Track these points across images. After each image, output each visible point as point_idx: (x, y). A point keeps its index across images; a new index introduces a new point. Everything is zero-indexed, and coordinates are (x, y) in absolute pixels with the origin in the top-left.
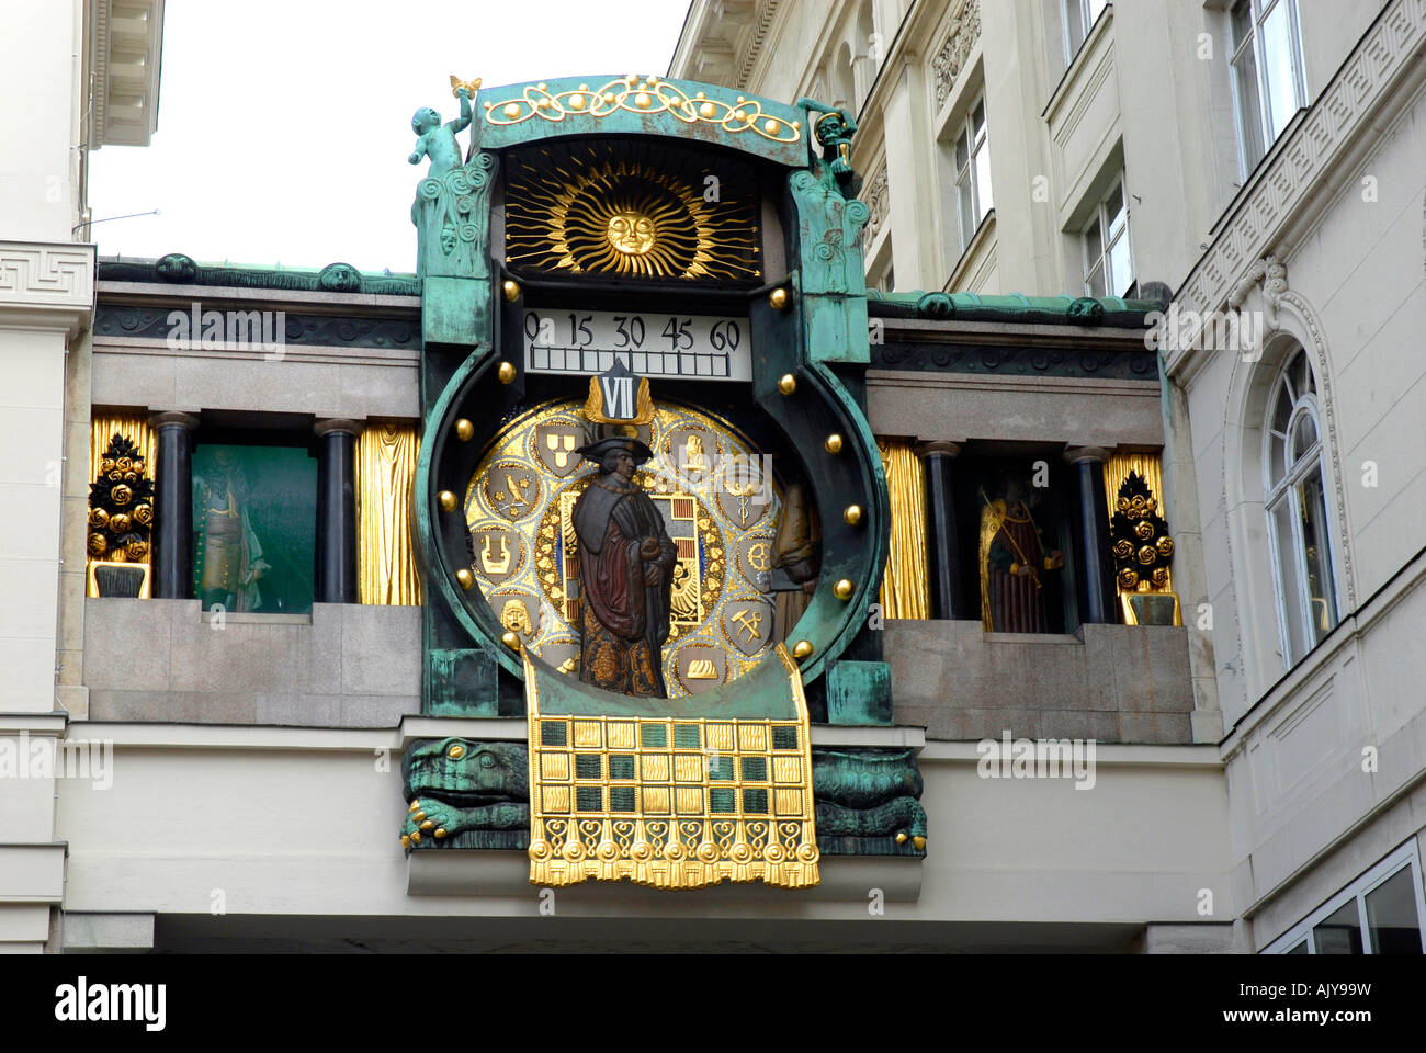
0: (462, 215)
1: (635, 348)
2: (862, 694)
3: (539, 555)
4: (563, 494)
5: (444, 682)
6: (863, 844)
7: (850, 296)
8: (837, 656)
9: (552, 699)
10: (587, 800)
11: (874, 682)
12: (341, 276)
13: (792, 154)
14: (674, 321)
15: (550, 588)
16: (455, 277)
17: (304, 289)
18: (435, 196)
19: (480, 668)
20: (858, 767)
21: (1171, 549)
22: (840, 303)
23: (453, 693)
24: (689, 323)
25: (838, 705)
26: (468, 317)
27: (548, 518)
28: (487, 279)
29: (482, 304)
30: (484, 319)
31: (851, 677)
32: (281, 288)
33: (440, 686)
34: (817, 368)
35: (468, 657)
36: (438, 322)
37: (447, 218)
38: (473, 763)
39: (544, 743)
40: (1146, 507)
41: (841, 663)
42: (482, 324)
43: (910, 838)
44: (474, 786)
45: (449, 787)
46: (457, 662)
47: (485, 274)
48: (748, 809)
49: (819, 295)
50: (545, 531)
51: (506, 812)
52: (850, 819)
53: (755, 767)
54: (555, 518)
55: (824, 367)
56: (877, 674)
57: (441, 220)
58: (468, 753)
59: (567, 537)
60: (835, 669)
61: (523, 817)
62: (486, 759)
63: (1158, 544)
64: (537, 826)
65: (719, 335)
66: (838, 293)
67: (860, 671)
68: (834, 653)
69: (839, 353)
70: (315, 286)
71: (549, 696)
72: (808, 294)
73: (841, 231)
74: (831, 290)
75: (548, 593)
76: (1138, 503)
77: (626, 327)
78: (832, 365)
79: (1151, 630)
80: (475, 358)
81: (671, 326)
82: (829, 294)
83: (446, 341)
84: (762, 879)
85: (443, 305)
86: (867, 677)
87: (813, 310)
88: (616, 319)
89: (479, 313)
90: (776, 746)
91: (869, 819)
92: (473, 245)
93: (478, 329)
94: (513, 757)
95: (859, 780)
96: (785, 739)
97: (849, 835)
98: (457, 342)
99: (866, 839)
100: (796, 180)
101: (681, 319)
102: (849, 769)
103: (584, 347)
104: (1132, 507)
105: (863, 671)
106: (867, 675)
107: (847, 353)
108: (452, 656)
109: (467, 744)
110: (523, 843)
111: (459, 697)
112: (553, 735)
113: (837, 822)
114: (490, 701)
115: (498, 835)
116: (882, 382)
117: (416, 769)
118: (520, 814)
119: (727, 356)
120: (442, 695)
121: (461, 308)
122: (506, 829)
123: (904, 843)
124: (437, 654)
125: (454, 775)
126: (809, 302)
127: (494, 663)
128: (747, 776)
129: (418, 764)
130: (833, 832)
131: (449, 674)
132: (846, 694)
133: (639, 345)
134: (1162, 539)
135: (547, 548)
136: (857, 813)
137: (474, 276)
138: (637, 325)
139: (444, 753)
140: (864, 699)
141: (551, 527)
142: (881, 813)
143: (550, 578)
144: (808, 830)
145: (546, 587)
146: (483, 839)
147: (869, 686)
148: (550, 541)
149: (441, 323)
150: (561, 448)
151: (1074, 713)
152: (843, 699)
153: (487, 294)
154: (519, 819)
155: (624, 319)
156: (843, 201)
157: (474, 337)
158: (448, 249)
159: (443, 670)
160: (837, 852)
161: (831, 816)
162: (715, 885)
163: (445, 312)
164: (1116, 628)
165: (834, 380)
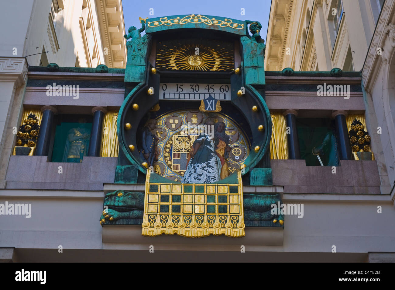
0: (139, 50)
1: (196, 92)
2: (262, 178)
3: (165, 152)
4: (174, 136)
5: (120, 175)
6: (261, 223)
7: (259, 67)
8: (254, 166)
9: (155, 179)
10: (164, 209)
11: (266, 174)
12: (102, 68)
13: (241, 32)
14: (209, 86)
15: (168, 161)
16: (135, 65)
17: (91, 73)
18: (131, 45)
19: (132, 171)
20: (259, 199)
21: (370, 139)
22: (256, 69)
23: (122, 178)
24: (213, 86)
25: (254, 181)
26: (138, 75)
27: (168, 142)
28: (145, 65)
29: (143, 72)
30: (143, 76)
31: (258, 173)
32: (84, 72)
33: (118, 176)
34: (248, 86)
35: (128, 168)
36: (129, 76)
37: (134, 51)
38: (125, 198)
39: (150, 191)
40: (360, 127)
41: (255, 169)
42: (142, 77)
43: (278, 221)
44: (125, 204)
45: (116, 205)
46: (125, 169)
47: (144, 64)
48: (220, 211)
49: (249, 67)
50: (167, 146)
51: (136, 213)
52: (257, 215)
53: (223, 198)
54: (170, 142)
55: (251, 86)
56: (267, 172)
57: (132, 51)
58: (124, 194)
59: (174, 147)
60: (253, 171)
61: (141, 214)
62: (130, 196)
63: (365, 137)
64: (145, 217)
65: (222, 88)
66: (255, 66)
67: (262, 171)
68: (253, 166)
69: (256, 82)
70: (95, 71)
71: (154, 178)
72: (246, 67)
73: (256, 51)
74: (253, 65)
75: (167, 163)
76: (357, 126)
77: (194, 87)
78: (253, 85)
79: (364, 162)
80: (139, 86)
81: (208, 86)
82: (252, 67)
83: (131, 81)
84: (224, 234)
85: (130, 72)
86: (264, 173)
87: (247, 71)
88: (191, 85)
89: (142, 74)
90: (231, 192)
91: (263, 215)
92: (141, 57)
93: (141, 78)
94: (139, 196)
95: (259, 202)
96: (234, 190)
97: (256, 220)
98: (134, 82)
99: (262, 222)
100: (242, 39)
101: (210, 85)
102: (257, 199)
103: (180, 93)
104: (355, 128)
105: (263, 171)
106: (264, 172)
107: (258, 82)
108: (123, 167)
109: (124, 192)
110: (141, 223)
111: (124, 180)
112: (154, 189)
113: (252, 216)
114: (134, 181)
115: (132, 220)
116: (271, 95)
117: (106, 200)
118: (140, 213)
119: (225, 94)
120: (119, 179)
121: (136, 73)
122: (135, 218)
123: (276, 223)
124: (119, 167)
125: (118, 201)
126: (246, 69)
127: (137, 169)
128: (220, 201)
129: (107, 198)
130: (250, 219)
131: (122, 173)
132: (257, 178)
133: (197, 92)
134: (366, 136)
135: (168, 150)
136: (259, 213)
137: (141, 64)
138: (197, 87)
139: (116, 194)
140: (263, 179)
141: (169, 145)
142: (268, 213)
143: (168, 158)
144: (241, 219)
145: (167, 161)
146: (127, 221)
147: (264, 175)
148: (169, 148)
149: (130, 77)
150: (174, 123)
151: (338, 187)
152: (256, 179)
153: (145, 69)
154: (140, 215)
155: (193, 85)
156: (257, 43)
157: (139, 80)
158: (133, 58)
159: (120, 171)
160: (252, 226)
161: (250, 214)
162: (208, 236)
163: (131, 74)
164: (352, 161)
165: (253, 89)
